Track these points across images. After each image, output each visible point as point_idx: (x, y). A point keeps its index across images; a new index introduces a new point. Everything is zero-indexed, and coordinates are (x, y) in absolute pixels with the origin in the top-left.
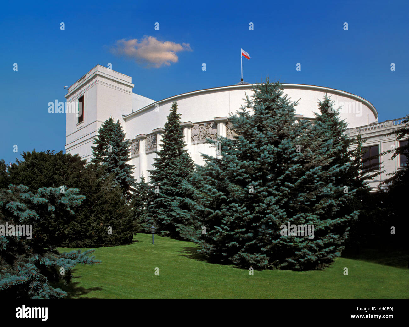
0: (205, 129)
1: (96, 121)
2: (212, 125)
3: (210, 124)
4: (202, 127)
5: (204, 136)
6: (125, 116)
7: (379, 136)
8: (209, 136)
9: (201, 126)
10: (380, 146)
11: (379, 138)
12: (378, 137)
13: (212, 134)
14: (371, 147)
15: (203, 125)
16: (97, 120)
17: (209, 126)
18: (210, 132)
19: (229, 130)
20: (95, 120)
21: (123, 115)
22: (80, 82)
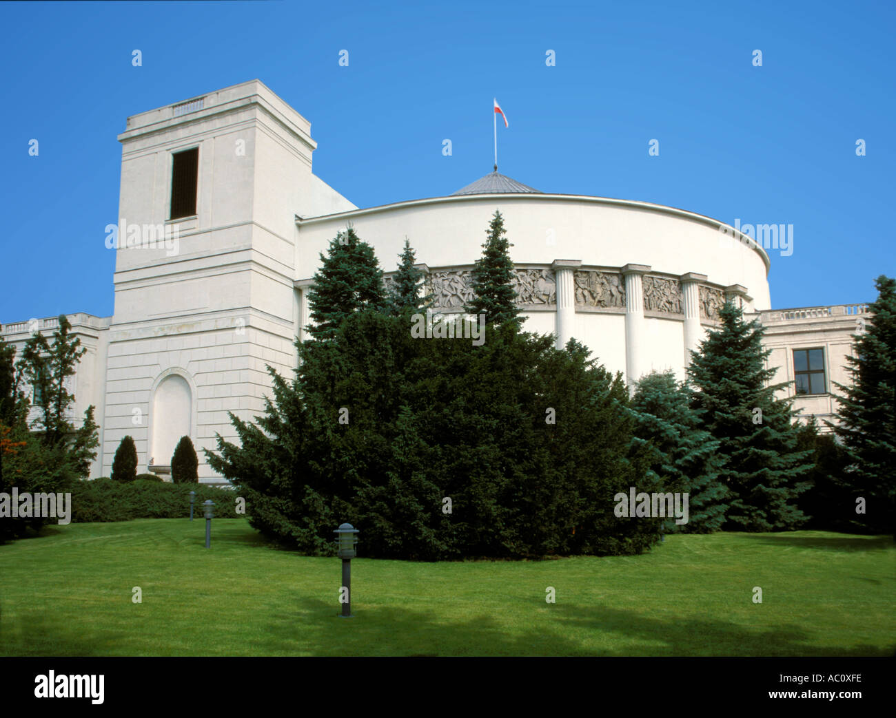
0: (529, 280)
1: (252, 223)
2: (544, 273)
3: (541, 271)
4: (522, 276)
5: (528, 296)
6: (301, 219)
7: (824, 331)
8: (538, 298)
9: (521, 273)
10: (825, 349)
11: (825, 336)
12: (822, 334)
13: (544, 294)
14: (810, 351)
15: (526, 271)
16: (255, 220)
17: (538, 275)
18: (542, 289)
19: (580, 291)
20: (249, 220)
21: (296, 216)
22: (181, 110)
